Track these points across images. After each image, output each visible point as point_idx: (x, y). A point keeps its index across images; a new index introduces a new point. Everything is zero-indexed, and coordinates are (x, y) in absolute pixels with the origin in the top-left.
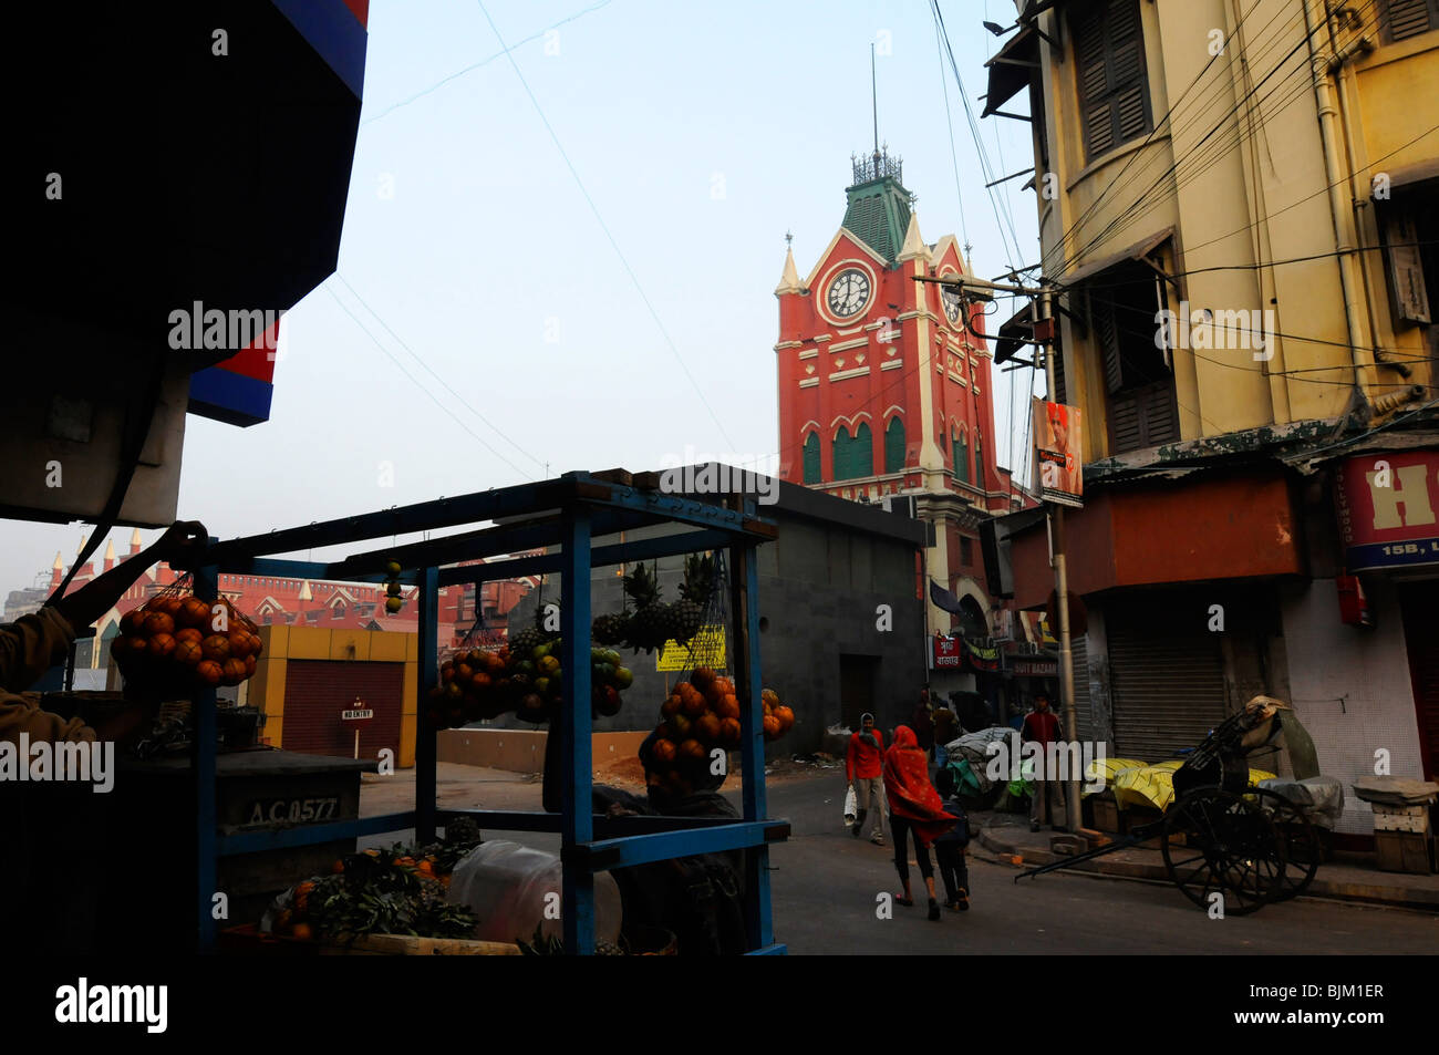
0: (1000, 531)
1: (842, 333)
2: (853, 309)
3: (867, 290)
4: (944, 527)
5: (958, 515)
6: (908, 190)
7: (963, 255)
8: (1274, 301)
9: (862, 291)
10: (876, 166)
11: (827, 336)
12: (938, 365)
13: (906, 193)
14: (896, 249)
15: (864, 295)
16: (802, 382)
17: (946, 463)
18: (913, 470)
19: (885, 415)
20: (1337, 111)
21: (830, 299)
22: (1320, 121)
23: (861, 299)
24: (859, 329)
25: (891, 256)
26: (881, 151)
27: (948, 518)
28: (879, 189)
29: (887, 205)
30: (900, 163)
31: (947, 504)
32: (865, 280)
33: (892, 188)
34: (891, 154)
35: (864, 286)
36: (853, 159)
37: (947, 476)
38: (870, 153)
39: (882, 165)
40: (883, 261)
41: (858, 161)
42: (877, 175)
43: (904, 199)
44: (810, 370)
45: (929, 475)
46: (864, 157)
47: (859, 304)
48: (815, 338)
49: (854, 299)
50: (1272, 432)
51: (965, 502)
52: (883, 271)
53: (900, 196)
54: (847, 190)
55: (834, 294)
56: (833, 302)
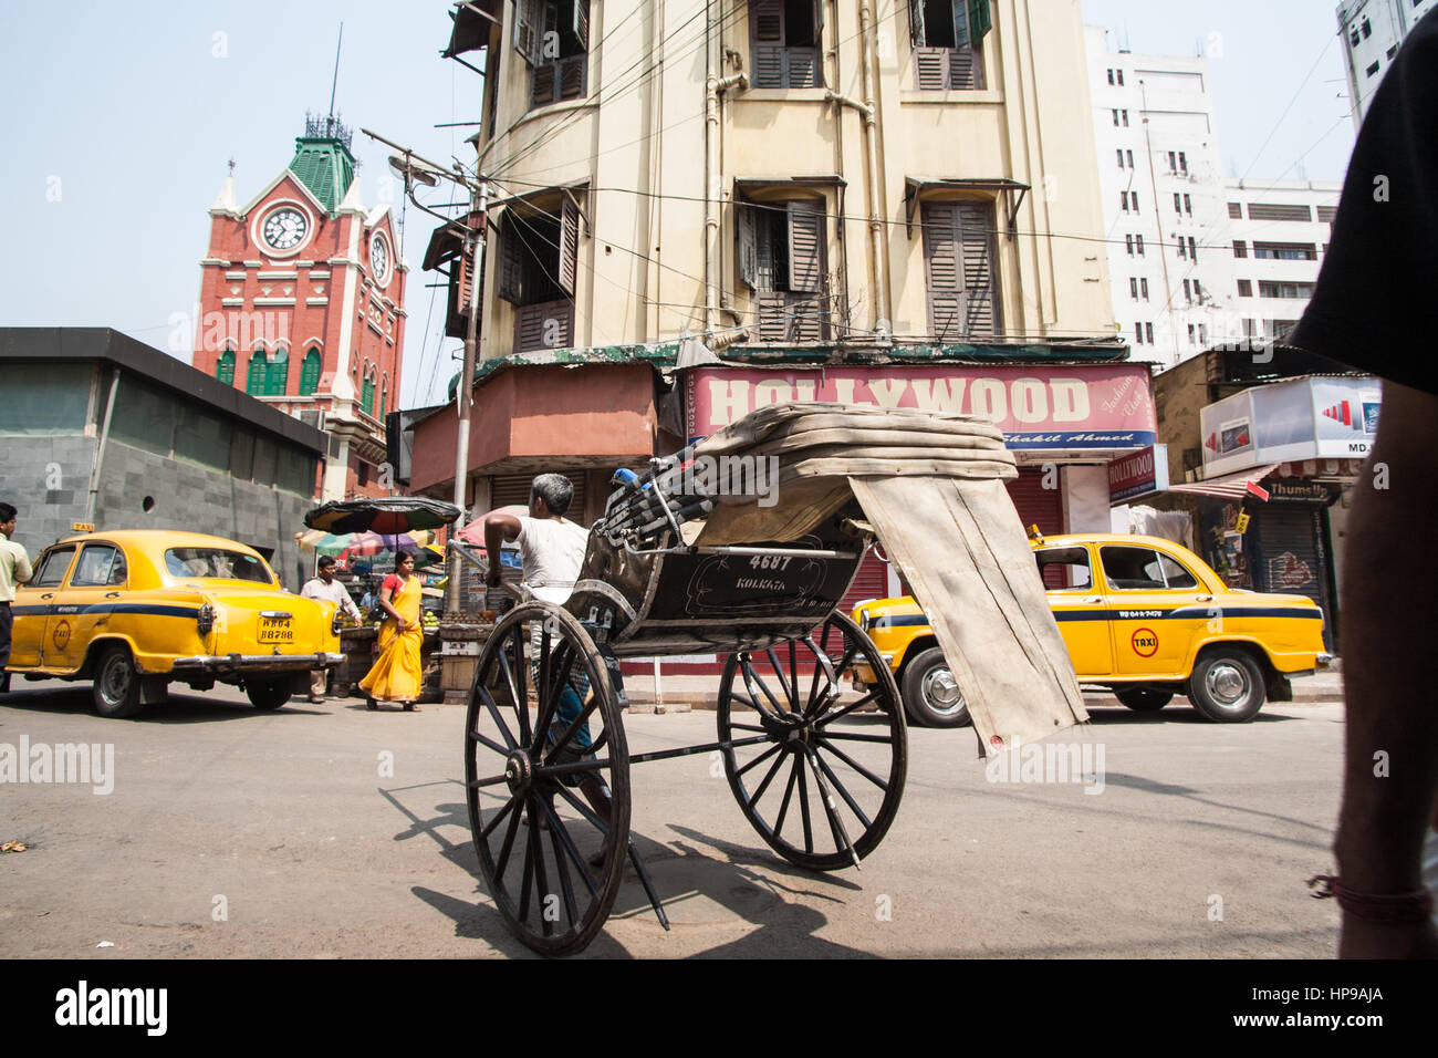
0: (404, 422)
1: (273, 263)
2: (287, 245)
3: (304, 230)
4: (347, 449)
5: (360, 441)
6: (355, 157)
7: (396, 227)
8: (658, 249)
9: (298, 230)
10: (329, 128)
11: (259, 262)
12: (360, 311)
13: (352, 160)
14: (336, 201)
15: (300, 234)
16: (225, 300)
17: (356, 395)
18: (324, 395)
19: (304, 344)
20: (719, 121)
21: (266, 230)
22: (707, 124)
23: (297, 237)
24: (290, 263)
25: (331, 206)
26: (336, 117)
27: (351, 443)
28: (330, 148)
29: (334, 162)
30: (352, 133)
31: (352, 430)
32: (303, 221)
33: (341, 150)
34: (344, 122)
35: (301, 226)
36: (308, 114)
37: (355, 406)
38: (325, 115)
39: (334, 129)
40: (323, 208)
41: (313, 117)
42: (328, 135)
43: (350, 164)
44: (236, 290)
45: (338, 403)
46: (319, 115)
47: (295, 241)
48: (245, 262)
49: (289, 236)
50: (644, 348)
51: (368, 431)
52: (323, 218)
53: (347, 160)
54: (298, 140)
55: (270, 226)
56: (268, 234)
